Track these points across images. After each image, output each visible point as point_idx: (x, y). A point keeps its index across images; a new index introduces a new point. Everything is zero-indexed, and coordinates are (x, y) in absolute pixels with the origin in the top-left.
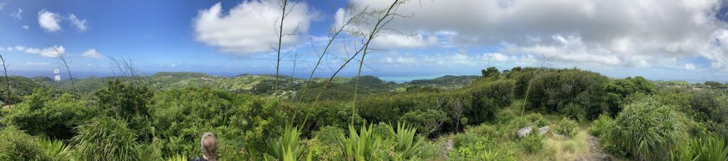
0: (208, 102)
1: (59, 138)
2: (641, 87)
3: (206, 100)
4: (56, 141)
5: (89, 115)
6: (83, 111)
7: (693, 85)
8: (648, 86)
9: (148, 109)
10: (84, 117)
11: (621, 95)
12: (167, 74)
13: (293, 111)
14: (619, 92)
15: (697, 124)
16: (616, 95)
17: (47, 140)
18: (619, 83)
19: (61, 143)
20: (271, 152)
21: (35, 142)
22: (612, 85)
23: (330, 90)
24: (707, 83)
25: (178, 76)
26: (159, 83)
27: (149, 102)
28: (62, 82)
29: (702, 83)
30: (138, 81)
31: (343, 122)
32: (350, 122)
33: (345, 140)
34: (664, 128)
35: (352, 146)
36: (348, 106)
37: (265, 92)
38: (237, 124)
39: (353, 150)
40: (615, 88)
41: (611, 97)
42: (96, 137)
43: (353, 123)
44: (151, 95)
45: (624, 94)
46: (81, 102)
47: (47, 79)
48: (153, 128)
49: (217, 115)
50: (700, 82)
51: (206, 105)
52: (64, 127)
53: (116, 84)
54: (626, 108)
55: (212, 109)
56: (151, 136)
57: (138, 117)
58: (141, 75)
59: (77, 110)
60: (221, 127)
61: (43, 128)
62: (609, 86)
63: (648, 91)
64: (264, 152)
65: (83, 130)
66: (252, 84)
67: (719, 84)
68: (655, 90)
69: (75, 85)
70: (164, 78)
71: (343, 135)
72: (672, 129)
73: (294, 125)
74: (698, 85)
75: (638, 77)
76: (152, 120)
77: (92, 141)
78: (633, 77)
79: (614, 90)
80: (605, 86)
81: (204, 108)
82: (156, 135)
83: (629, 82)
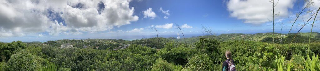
0: (244, 46)
1: (180, 64)
2: (20, 45)
3: (243, 45)
4: (179, 65)
5: (193, 53)
6: (190, 52)
7: (43, 43)
8: (23, 45)
9: (218, 50)
10: (191, 55)
11: (10, 50)
12: (226, 35)
13: (281, 48)
14: (10, 49)
15: (45, 60)
16: (8, 51)
17: (175, 65)
18: (9, 44)
19: (181, 66)
20: (273, 67)
21: (171, 65)
22: (6, 46)
23: (296, 39)
24: (49, 42)
25: (231, 35)
26: (222, 39)
27: (219, 47)
28: (180, 40)
29: (47, 42)
30: (213, 37)
31: (304, 53)
32: (307, 53)
33: (305, 61)
34: (29, 64)
35: (309, 64)
36: (306, 45)
37: (269, 40)
38: (257, 55)
39: (309, 66)
40: (7, 47)
41: (6, 52)
42: (196, 63)
43: (308, 53)
44: (219, 44)
45: (12, 50)
46: (189, 48)
47: (174, 38)
48: (221, 58)
49: (248, 51)
50: (46, 42)
51: (243, 47)
52: (182, 59)
53: (203, 39)
54: (12, 57)
55: (246, 49)
56: (220, 62)
57: (214, 54)
58: (215, 35)
59: (188, 52)
60: (250, 57)
61: (173, 59)
62: (4, 47)
63: (23, 47)
64: (269, 67)
65: (191, 60)
66: (263, 37)
67: (53, 41)
68: (26, 47)
69: (186, 41)
70: (224, 36)
71: (304, 59)
72: (33, 64)
73: (282, 54)
74: (45, 43)
75: (18, 41)
76: (220, 55)
77: (195, 65)
78: (16, 41)
79: (7, 48)
80: (3, 47)
81: (242, 49)
82: (222, 61)
83: (14, 44)
